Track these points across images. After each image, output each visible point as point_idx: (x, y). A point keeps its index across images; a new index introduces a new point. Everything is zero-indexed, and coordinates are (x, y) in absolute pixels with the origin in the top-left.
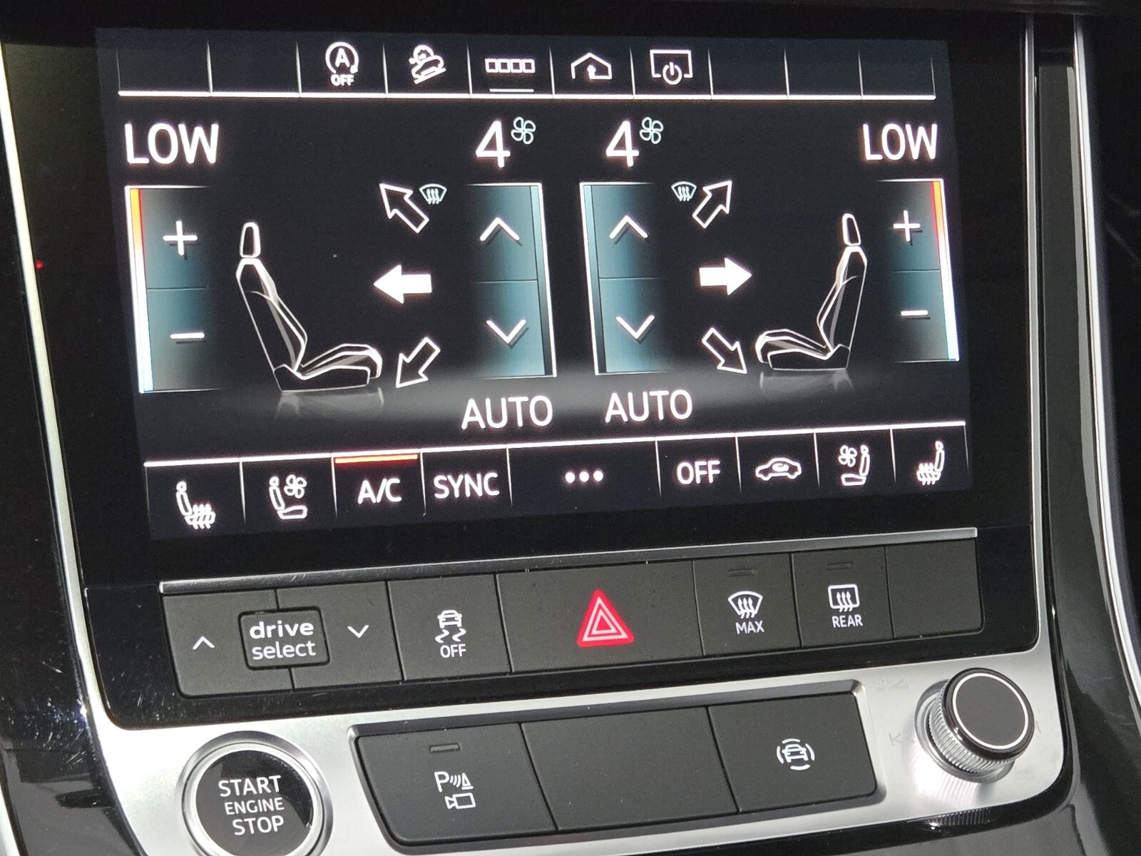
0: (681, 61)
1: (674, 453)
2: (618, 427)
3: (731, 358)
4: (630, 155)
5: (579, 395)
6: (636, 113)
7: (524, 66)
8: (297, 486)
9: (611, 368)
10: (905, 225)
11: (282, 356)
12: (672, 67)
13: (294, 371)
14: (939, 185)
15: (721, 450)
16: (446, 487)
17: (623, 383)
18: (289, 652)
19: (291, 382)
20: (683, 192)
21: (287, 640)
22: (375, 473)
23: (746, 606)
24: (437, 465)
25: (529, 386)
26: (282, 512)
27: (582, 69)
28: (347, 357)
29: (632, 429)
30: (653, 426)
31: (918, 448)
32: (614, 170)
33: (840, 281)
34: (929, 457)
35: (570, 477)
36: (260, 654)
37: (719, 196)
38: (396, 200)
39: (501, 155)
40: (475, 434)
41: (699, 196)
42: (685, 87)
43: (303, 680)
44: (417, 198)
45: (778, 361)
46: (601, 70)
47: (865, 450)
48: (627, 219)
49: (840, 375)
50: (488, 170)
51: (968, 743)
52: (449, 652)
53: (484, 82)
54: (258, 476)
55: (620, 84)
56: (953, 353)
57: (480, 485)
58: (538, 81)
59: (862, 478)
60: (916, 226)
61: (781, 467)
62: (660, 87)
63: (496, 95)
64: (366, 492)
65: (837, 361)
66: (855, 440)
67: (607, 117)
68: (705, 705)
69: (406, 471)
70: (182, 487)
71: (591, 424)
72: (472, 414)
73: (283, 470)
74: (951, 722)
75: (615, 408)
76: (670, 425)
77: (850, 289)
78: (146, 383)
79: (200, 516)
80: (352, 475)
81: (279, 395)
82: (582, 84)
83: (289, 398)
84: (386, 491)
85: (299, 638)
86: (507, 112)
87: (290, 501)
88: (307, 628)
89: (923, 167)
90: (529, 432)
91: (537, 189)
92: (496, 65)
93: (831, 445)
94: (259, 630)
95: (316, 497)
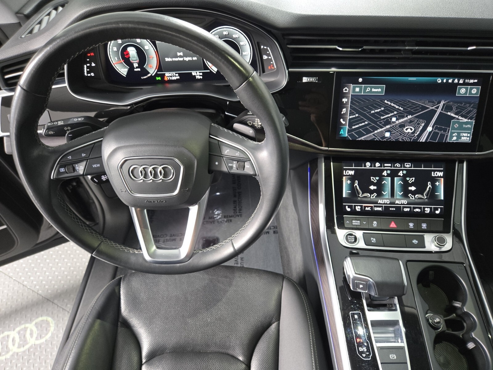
0: (409, 165)
1: (404, 207)
2: (397, 204)
3: (412, 197)
4: (402, 175)
5: (393, 200)
6: (403, 170)
7: (390, 165)
8: (359, 207)
9: (397, 198)
10: (437, 184)
11: (359, 194)
12: (408, 165)
13: (360, 196)
14: (442, 179)
15: (410, 207)
16: (376, 209)
17: (398, 199)
18: (357, 224)
19: (359, 197)
20: (408, 179)
21: (357, 223)
22: (368, 207)
23: (411, 225)
24: (375, 206)
25: (387, 199)
27: (396, 165)
28: (365, 195)
29: (399, 204)
30: (402, 204)
31: (436, 209)
32: (400, 176)
33: (428, 189)
34: (438, 210)
35: (391, 209)
36: (353, 224)
37: (412, 180)
38: (373, 179)
39: (386, 174)
40: (380, 204)
41: (410, 179)
42: (409, 167)
43: (358, 227)
44: (375, 179)
45: (418, 198)
46: (399, 165)
47: (429, 209)
48: (401, 182)
49: (426, 200)
50: (384, 176)
51: (437, 244)
52: (374, 226)
53: (384, 167)
54: (355, 206)
55: (401, 167)
56: (442, 198)
57: (380, 209)
58: (391, 167)
59: (428, 212)
60: (439, 184)
61: (417, 210)
62: (406, 167)
63: (386, 168)
64: (367, 209)
65: (426, 199)
66: (428, 208)
67: (399, 170)
68: (405, 235)
69: (371, 207)
70: (347, 207)
71: (394, 204)
72: (380, 201)
73: (358, 206)
75: (397, 202)
76: (404, 204)
77: (429, 191)
78: (344, 196)
79: (349, 210)
80: (365, 207)
81: (358, 198)
82: (396, 167)
83: (359, 198)
84: (369, 209)
85: (358, 223)
86: (387, 170)
87: (358, 209)
88: (359, 222)
89: (440, 177)
90: (386, 204)
91: (390, 178)
92: (386, 165)
93: (424, 208)
94: (354, 221)
95: (361, 209)
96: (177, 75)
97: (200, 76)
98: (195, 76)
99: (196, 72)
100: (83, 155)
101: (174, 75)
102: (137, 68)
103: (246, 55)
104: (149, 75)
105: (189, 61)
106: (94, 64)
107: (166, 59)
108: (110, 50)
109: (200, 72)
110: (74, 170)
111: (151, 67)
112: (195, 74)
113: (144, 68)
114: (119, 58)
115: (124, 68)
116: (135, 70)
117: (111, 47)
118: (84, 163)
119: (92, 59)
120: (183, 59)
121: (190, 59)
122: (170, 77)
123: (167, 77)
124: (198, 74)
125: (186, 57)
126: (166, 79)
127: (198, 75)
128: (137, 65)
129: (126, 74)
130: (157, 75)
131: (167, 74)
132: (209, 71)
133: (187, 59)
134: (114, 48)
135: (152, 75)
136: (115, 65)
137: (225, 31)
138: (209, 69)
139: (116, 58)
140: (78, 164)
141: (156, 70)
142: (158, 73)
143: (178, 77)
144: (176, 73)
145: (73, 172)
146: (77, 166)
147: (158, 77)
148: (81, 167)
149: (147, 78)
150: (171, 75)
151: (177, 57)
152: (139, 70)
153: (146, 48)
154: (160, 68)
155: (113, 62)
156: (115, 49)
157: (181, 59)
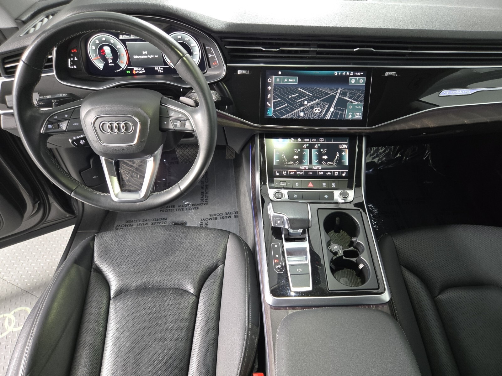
0: (323, 139)
1: (319, 172)
2: (314, 169)
3: (325, 164)
4: (317, 147)
5: (310, 166)
6: (318, 144)
7: (308, 140)
8: (286, 172)
9: (314, 164)
10: (343, 153)
11: (285, 162)
12: (322, 140)
14: (347, 150)
15: (324, 172)
16: (298, 173)
17: (315, 166)
19: (286, 164)
20: (322, 150)
21: (283, 184)
22: (292, 172)
23: (324, 185)
24: (297, 171)
25: (306, 166)
26: (284, 174)
27: (313, 140)
28: (290, 163)
29: (315, 169)
30: (317, 169)
31: (343, 172)
32: (316, 148)
33: (336, 158)
34: (344, 173)
35: (309, 173)
36: (281, 185)
37: (325, 151)
38: (296, 151)
39: (305, 147)
40: (301, 169)
41: (323, 151)
42: (323, 142)
43: (284, 187)
44: (298, 150)
45: (329, 164)
46: (315, 140)
47: (337, 172)
48: (316, 152)
49: (336, 166)
50: (304, 148)
51: (342, 197)
52: (297, 186)
53: (304, 141)
54: (282, 171)
55: (317, 141)
56: (347, 164)
57: (301, 173)
58: (309, 141)
59: (337, 175)
60: (345, 153)
61: (329, 173)
62: (320, 142)
63: (305, 142)
64: (291, 173)
65: (335, 165)
66: (336, 171)
67: (315, 144)
68: (319, 192)
69: (295, 172)
70: (276, 172)
71: (312, 169)
72: (301, 168)
73: (284, 171)
74: (341, 195)
75: (314, 168)
76: (319, 169)
77: (337, 159)
78: (274, 164)
79: (278, 174)
80: (290, 172)
82: (313, 141)
83: (285, 166)
84: (293, 173)
85: (284, 184)
86: (306, 144)
88: (285, 183)
89: (346, 148)
90: (306, 169)
91: (308, 150)
92: (305, 140)
93: (334, 172)
94: (281, 183)
95: (287, 173)
96: (143, 69)
97: (161, 70)
98: (157, 70)
99: (158, 67)
100: (66, 116)
101: (141, 69)
102: (111, 63)
103: (196, 54)
104: (121, 69)
105: (152, 58)
106: (77, 58)
107: (134, 56)
108: (90, 48)
109: (161, 68)
110: (59, 127)
111: (122, 63)
112: (158, 69)
113: (117, 63)
114: (96, 55)
115: (101, 64)
116: (110, 65)
117: (90, 46)
118: (67, 122)
119: (76, 55)
120: (148, 57)
121: (153, 56)
122: (137, 71)
123: (135, 71)
124: (160, 68)
125: (150, 55)
126: (134, 72)
127: (159, 70)
128: (111, 61)
129: (102, 68)
130: (127, 69)
131: (135, 69)
132: (168, 66)
133: (151, 57)
134: (92, 47)
135: (123, 69)
136: (94, 60)
137: (179, 35)
138: (168, 65)
139: (94, 55)
140: (62, 123)
141: (127, 65)
142: (128, 67)
143: (144, 71)
144: (142, 68)
145: (58, 128)
146: (61, 124)
147: (128, 71)
148: (64, 125)
149: (119, 71)
150: (138, 70)
151: (143, 55)
152: (113, 65)
153: (118, 47)
154: (129, 63)
155: (92, 58)
156: (94, 48)
157: (146, 57)
